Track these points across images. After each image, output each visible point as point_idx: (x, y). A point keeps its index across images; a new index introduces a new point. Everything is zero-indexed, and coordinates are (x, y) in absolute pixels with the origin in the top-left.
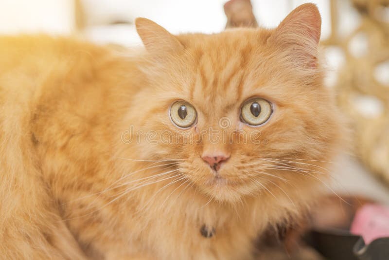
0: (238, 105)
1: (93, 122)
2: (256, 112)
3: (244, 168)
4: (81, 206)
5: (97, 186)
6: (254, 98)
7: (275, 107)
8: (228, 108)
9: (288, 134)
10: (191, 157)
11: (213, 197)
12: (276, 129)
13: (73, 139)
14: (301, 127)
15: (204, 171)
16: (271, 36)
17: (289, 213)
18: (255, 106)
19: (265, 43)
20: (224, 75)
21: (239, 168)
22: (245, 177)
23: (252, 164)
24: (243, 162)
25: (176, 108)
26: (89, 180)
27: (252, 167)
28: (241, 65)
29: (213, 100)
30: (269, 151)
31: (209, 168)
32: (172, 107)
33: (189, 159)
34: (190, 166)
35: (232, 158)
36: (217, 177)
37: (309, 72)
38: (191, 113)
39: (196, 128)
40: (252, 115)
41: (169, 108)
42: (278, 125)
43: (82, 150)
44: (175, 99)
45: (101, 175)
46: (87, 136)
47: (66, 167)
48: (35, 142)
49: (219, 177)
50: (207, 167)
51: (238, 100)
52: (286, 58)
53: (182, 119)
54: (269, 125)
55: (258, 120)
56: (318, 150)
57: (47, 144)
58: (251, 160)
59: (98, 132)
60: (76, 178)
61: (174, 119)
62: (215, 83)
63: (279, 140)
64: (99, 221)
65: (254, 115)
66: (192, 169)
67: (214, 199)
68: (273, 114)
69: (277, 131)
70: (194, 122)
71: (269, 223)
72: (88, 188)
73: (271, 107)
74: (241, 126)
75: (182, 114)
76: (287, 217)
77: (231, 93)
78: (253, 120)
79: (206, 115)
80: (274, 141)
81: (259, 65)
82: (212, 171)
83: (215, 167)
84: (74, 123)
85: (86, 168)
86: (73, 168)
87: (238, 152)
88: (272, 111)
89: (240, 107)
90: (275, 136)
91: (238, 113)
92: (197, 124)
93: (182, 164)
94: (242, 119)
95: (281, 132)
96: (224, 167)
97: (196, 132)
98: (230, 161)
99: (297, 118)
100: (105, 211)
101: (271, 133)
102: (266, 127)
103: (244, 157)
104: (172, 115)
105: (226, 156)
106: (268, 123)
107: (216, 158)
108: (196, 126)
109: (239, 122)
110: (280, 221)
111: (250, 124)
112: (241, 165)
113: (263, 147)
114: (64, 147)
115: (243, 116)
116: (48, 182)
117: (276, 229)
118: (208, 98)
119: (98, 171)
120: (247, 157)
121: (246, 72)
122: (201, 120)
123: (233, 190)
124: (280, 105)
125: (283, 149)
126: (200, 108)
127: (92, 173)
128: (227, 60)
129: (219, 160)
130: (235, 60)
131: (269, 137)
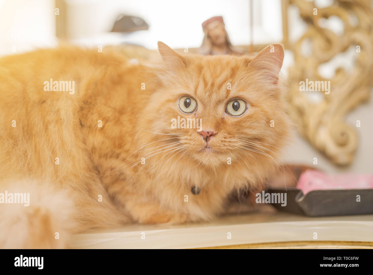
0: (226, 101)
1: (121, 112)
2: (236, 108)
3: (225, 142)
4: (112, 169)
5: (123, 155)
6: (236, 99)
7: (248, 106)
8: (219, 102)
9: (256, 124)
10: (190, 132)
11: (202, 161)
12: (248, 120)
13: (108, 123)
14: (264, 121)
15: (199, 142)
16: (251, 62)
17: (248, 182)
18: (236, 104)
19: (247, 65)
20: (219, 81)
21: (222, 141)
22: (225, 148)
23: (230, 140)
24: (225, 138)
25: (183, 100)
26: (118, 151)
27: (230, 142)
28: (230, 76)
29: (210, 96)
30: (242, 133)
31: (202, 139)
32: (180, 99)
33: (189, 134)
34: (189, 138)
35: (218, 134)
36: (206, 147)
37: (273, 87)
38: (193, 104)
39: (195, 113)
40: (233, 109)
41: (178, 100)
42: (250, 117)
43: (114, 131)
44: (184, 94)
45: (127, 147)
46: (118, 122)
47: (103, 143)
48: (82, 125)
49: (208, 147)
50: (201, 138)
51: (226, 97)
52: (260, 77)
53: (187, 107)
54: (244, 117)
55: (237, 113)
56: (273, 139)
57: (90, 127)
58: (230, 137)
59: (125, 118)
60: (109, 149)
61: (181, 107)
62: (213, 85)
63: (249, 127)
64: (124, 179)
65: (234, 109)
66: (190, 140)
67: (202, 163)
68: (247, 111)
69: (249, 121)
70: (194, 111)
71: (234, 186)
72: (118, 156)
73: (246, 106)
74: (226, 115)
75: (187, 105)
76: (247, 185)
77: (222, 93)
78: (233, 113)
79: (204, 105)
80: (246, 128)
81: (242, 79)
82: (204, 142)
83: (207, 139)
84: (109, 113)
85: (117, 143)
86: (108, 143)
87: (223, 131)
88: (246, 108)
89: (227, 103)
90: (248, 124)
91: (225, 107)
92: (197, 111)
93: (183, 138)
94: (226, 111)
95: (251, 122)
96: (212, 140)
97: (196, 117)
98: (217, 136)
99: (263, 115)
100: (128, 172)
101: (245, 122)
102: (242, 118)
103: (226, 134)
104: (180, 105)
105: (215, 132)
106: (244, 115)
107: (208, 132)
108: (196, 112)
109: (225, 112)
110: (242, 187)
111: (231, 115)
112: (224, 139)
113: (239, 130)
114: (102, 129)
115: (227, 109)
116: (91, 152)
117: (238, 192)
118: (208, 94)
119: (125, 144)
120: (227, 135)
121: (233, 81)
122: (200, 108)
123: (216, 157)
124: (253, 105)
125: (251, 133)
126: (201, 100)
127: (120, 146)
128: (221, 72)
129: (210, 134)
130: (227, 73)
131: (244, 124)
